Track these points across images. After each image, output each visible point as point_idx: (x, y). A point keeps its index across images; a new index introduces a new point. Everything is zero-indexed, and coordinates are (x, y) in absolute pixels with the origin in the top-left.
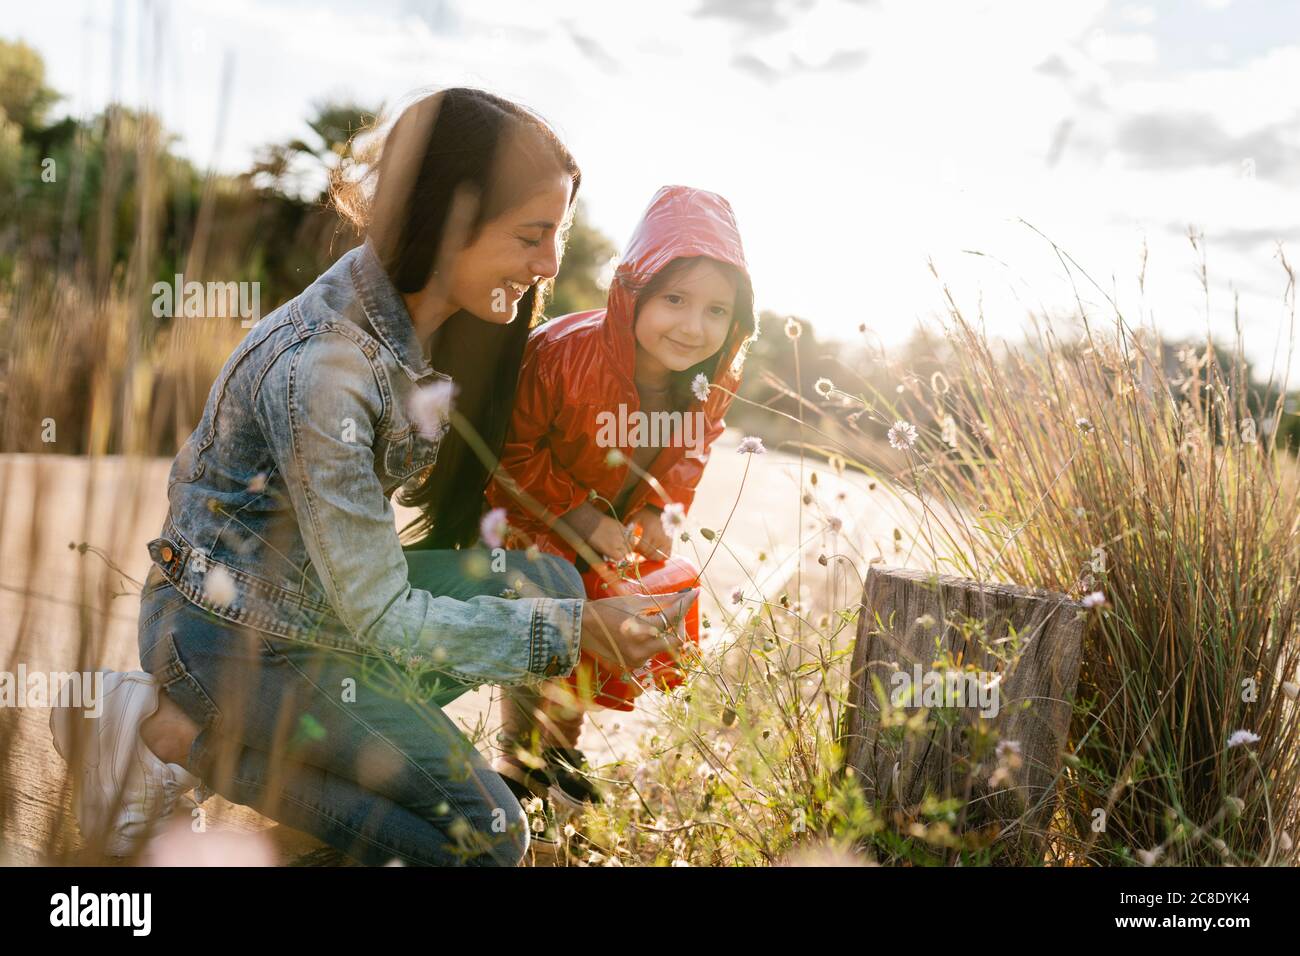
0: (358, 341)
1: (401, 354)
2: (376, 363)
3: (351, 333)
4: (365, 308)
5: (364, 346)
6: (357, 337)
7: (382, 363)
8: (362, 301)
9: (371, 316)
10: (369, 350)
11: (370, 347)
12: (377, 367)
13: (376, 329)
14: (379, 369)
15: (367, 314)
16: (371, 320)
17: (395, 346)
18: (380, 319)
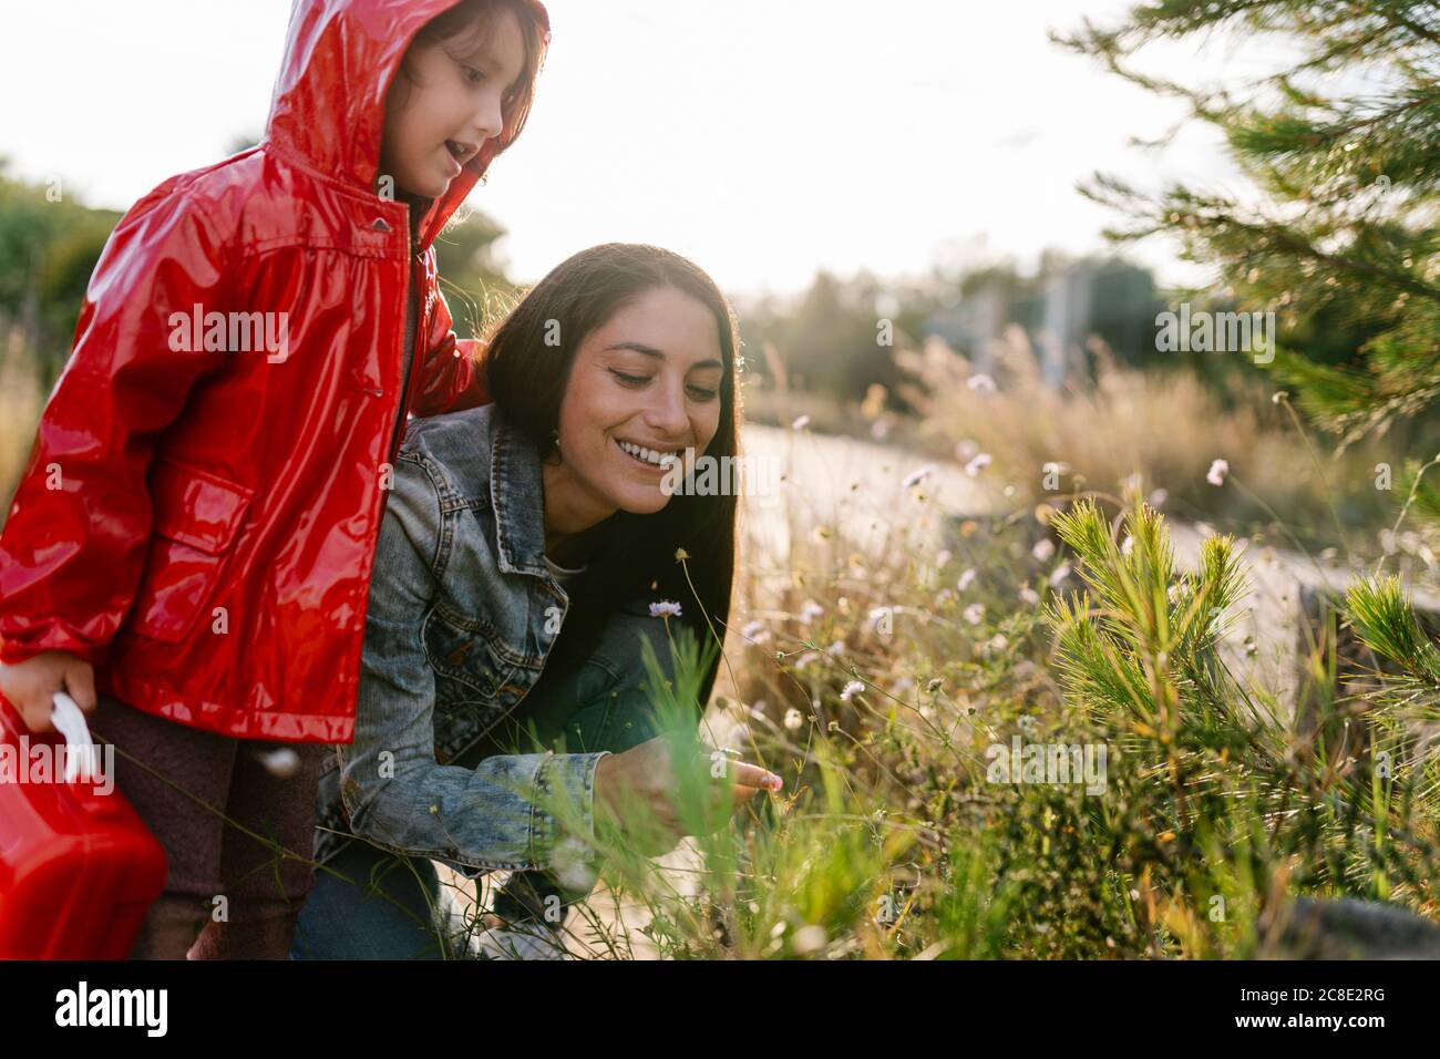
0: (442, 489)
1: (508, 535)
2: (448, 524)
3: (438, 477)
4: (492, 467)
5: (445, 498)
6: (442, 485)
7: (456, 528)
8: (493, 458)
9: (495, 478)
10: (448, 505)
11: (451, 503)
12: (448, 530)
13: (493, 494)
14: (448, 533)
15: (492, 474)
16: (493, 482)
17: (507, 522)
18: (504, 485)
